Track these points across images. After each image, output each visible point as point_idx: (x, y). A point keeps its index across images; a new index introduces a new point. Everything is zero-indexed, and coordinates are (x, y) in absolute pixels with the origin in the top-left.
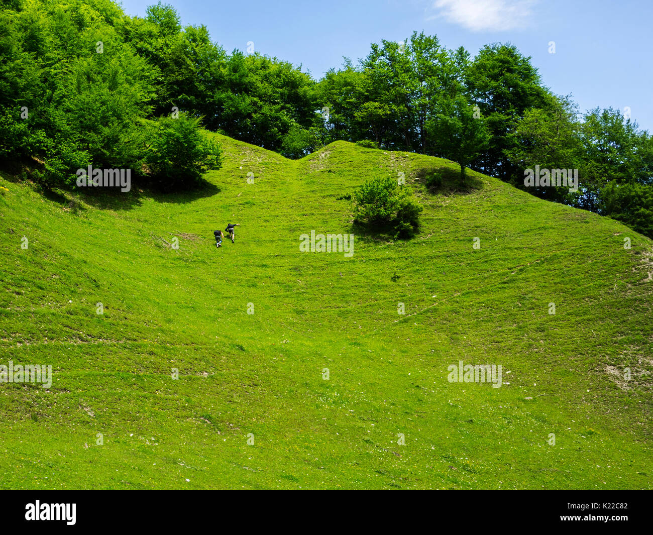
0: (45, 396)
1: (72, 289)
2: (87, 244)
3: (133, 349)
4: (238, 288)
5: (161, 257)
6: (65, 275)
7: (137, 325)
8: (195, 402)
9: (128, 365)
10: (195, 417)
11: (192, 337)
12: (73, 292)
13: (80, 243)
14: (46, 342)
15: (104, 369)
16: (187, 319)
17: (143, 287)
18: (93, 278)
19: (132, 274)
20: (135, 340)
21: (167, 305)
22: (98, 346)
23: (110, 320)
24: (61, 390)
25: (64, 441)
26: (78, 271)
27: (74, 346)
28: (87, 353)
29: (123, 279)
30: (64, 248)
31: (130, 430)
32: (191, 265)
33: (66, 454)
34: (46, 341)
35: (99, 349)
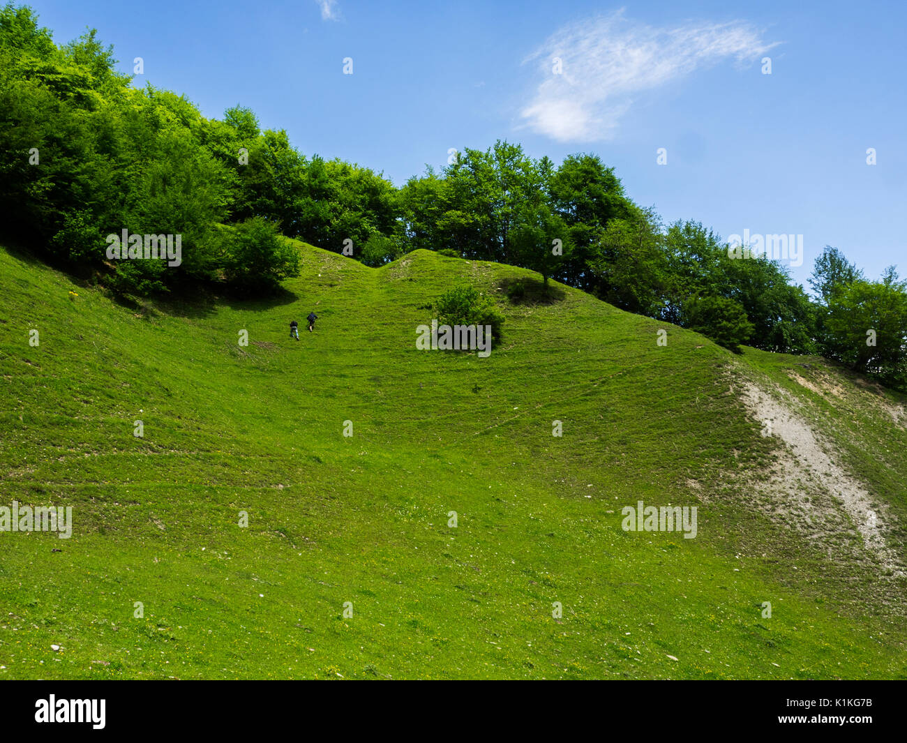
0: (114, 509)
1: (143, 398)
2: (159, 352)
3: (208, 460)
4: (316, 399)
5: (236, 365)
6: (136, 383)
7: (211, 435)
8: (269, 515)
9: (200, 476)
10: (270, 531)
11: (267, 448)
12: (143, 401)
13: (152, 351)
14: (115, 453)
15: (175, 481)
16: (262, 430)
17: (218, 397)
18: (166, 387)
19: (206, 383)
20: (208, 451)
21: (241, 414)
22: (170, 457)
23: (182, 431)
24: (130, 502)
25: (133, 555)
26: (150, 380)
27: (144, 457)
28: (158, 465)
29: (196, 388)
30: (135, 355)
31: (202, 544)
32: (267, 374)
33: (135, 568)
34: (116, 451)
35: (171, 460)
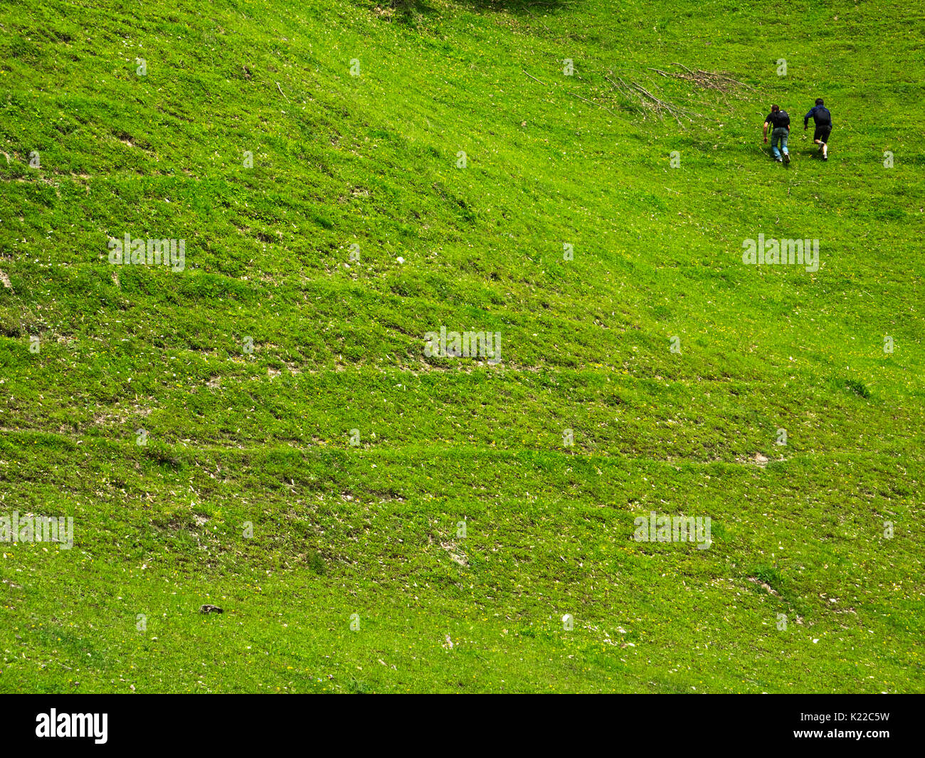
0: (343, 510)
1: (404, 227)
2: (438, 106)
3: (568, 389)
4: (850, 224)
5: (636, 137)
6: (384, 188)
7: (576, 323)
8: (732, 535)
9: (552, 431)
10: (735, 575)
11: (722, 357)
12: (405, 233)
13: (422, 104)
14: (340, 368)
15: (490, 442)
16: (709, 309)
17: (591, 221)
18: (459, 197)
19: (560, 185)
20: (571, 364)
21: (654, 268)
22: (475, 380)
23: (503, 311)
24: (381, 493)
25: (392, 628)
26: (419, 178)
27: (411, 378)
28: (446, 399)
29: (536, 199)
30: (380, 116)
31: (561, 605)
32: (718, 160)
33: (399, 661)
34: (341, 363)
35: (477, 387)
